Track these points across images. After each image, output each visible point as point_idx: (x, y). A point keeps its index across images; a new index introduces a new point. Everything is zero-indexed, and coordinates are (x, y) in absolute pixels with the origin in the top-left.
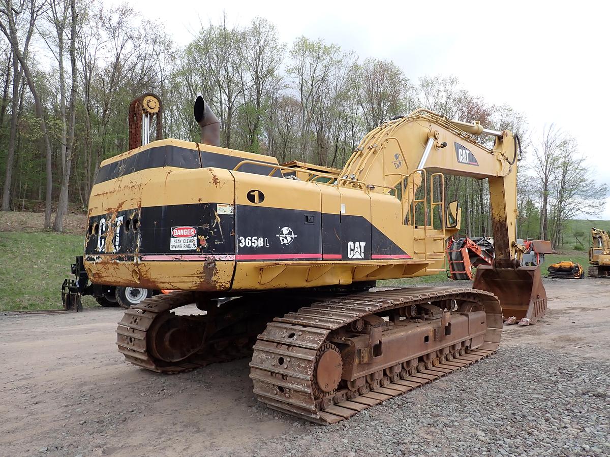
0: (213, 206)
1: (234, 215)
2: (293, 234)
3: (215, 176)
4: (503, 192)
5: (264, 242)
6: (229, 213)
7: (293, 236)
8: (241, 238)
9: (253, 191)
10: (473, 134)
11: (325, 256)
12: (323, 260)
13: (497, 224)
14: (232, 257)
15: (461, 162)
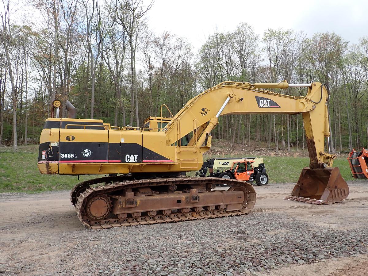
0: (49, 143)
1: (59, 146)
2: (90, 152)
3: (50, 132)
4: (310, 121)
5: (74, 156)
6: (56, 145)
7: (91, 153)
8: (62, 154)
9: (69, 136)
10: (282, 88)
11: (109, 161)
12: (108, 163)
13: (309, 141)
14: (57, 162)
15: (262, 107)
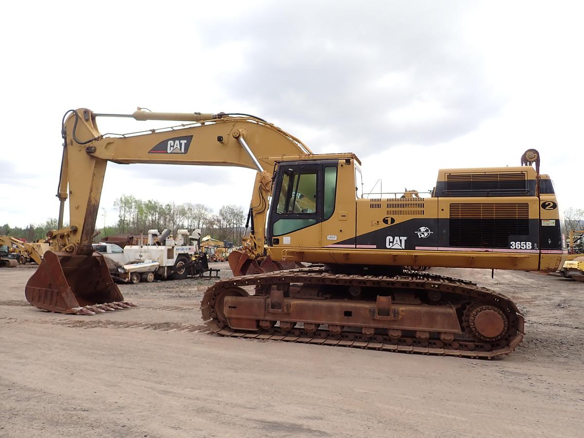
13: (91, 208)
